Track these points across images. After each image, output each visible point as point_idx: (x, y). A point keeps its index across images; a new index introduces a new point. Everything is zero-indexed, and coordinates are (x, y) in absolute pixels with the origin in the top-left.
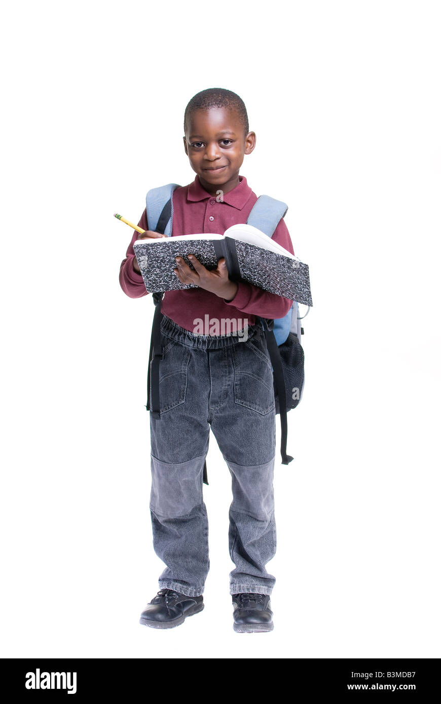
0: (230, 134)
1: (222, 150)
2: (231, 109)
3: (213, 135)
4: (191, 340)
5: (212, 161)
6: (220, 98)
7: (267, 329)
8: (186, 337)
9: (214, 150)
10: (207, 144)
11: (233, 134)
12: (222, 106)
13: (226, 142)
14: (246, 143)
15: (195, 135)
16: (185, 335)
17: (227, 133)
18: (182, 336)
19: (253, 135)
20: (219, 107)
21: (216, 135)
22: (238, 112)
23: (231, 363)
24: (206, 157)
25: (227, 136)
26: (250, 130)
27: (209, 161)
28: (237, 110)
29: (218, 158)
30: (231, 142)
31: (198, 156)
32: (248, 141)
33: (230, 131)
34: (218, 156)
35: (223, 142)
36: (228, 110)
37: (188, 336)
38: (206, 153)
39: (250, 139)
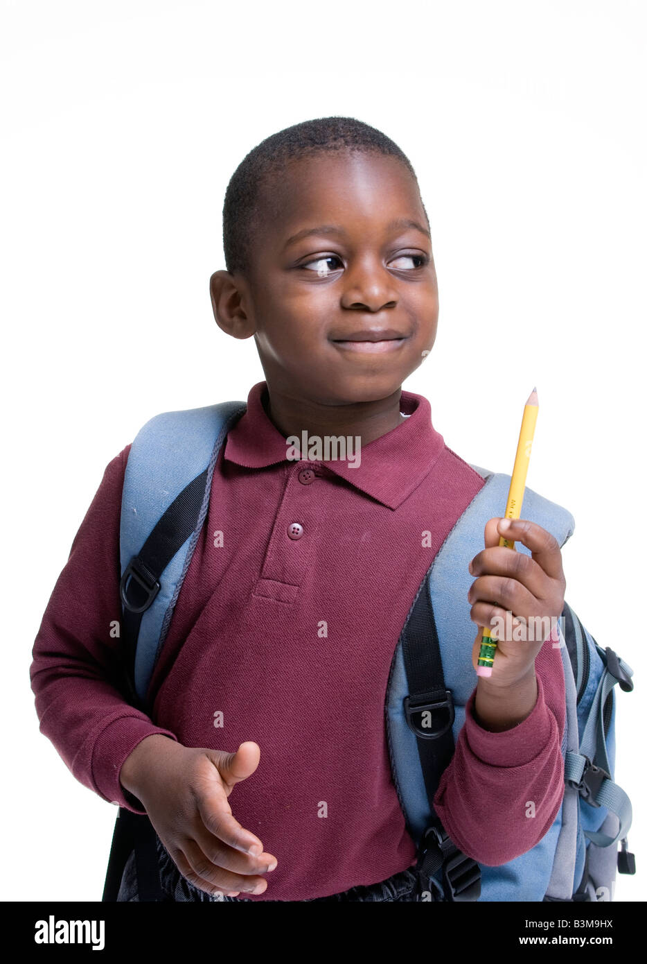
15: (317, 227)
29: (392, 305)
34: (393, 296)
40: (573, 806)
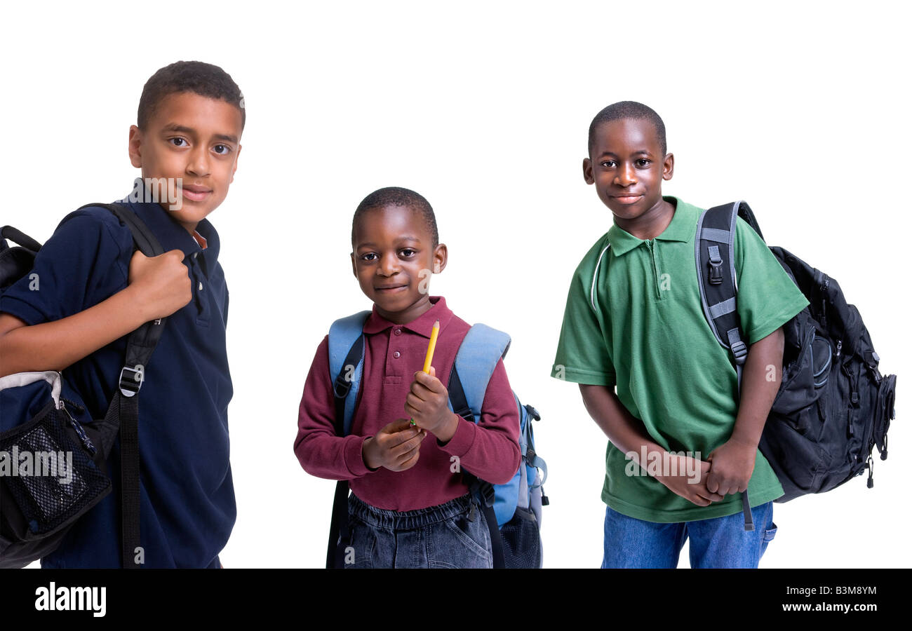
0: (413, 240)
1: (402, 263)
2: (414, 210)
3: (389, 242)
4: (374, 518)
5: (387, 277)
6: (399, 195)
7: (484, 505)
8: (370, 514)
9: (392, 262)
10: (381, 255)
11: (417, 241)
12: (402, 204)
13: (408, 252)
14: (435, 258)
15: (365, 243)
16: (368, 509)
17: (408, 238)
18: (365, 512)
19: (444, 248)
20: (397, 205)
21: (395, 241)
22: (424, 215)
23: (424, 548)
24: (380, 272)
25: (410, 244)
26: (440, 242)
27: (384, 277)
28: (423, 213)
29: (396, 273)
30: (415, 252)
31: (368, 272)
32: (438, 257)
33: (414, 236)
34: (396, 270)
35: (404, 252)
36: (410, 210)
37: (372, 512)
38: (380, 267)
39: (440, 253)
40: (523, 465)
